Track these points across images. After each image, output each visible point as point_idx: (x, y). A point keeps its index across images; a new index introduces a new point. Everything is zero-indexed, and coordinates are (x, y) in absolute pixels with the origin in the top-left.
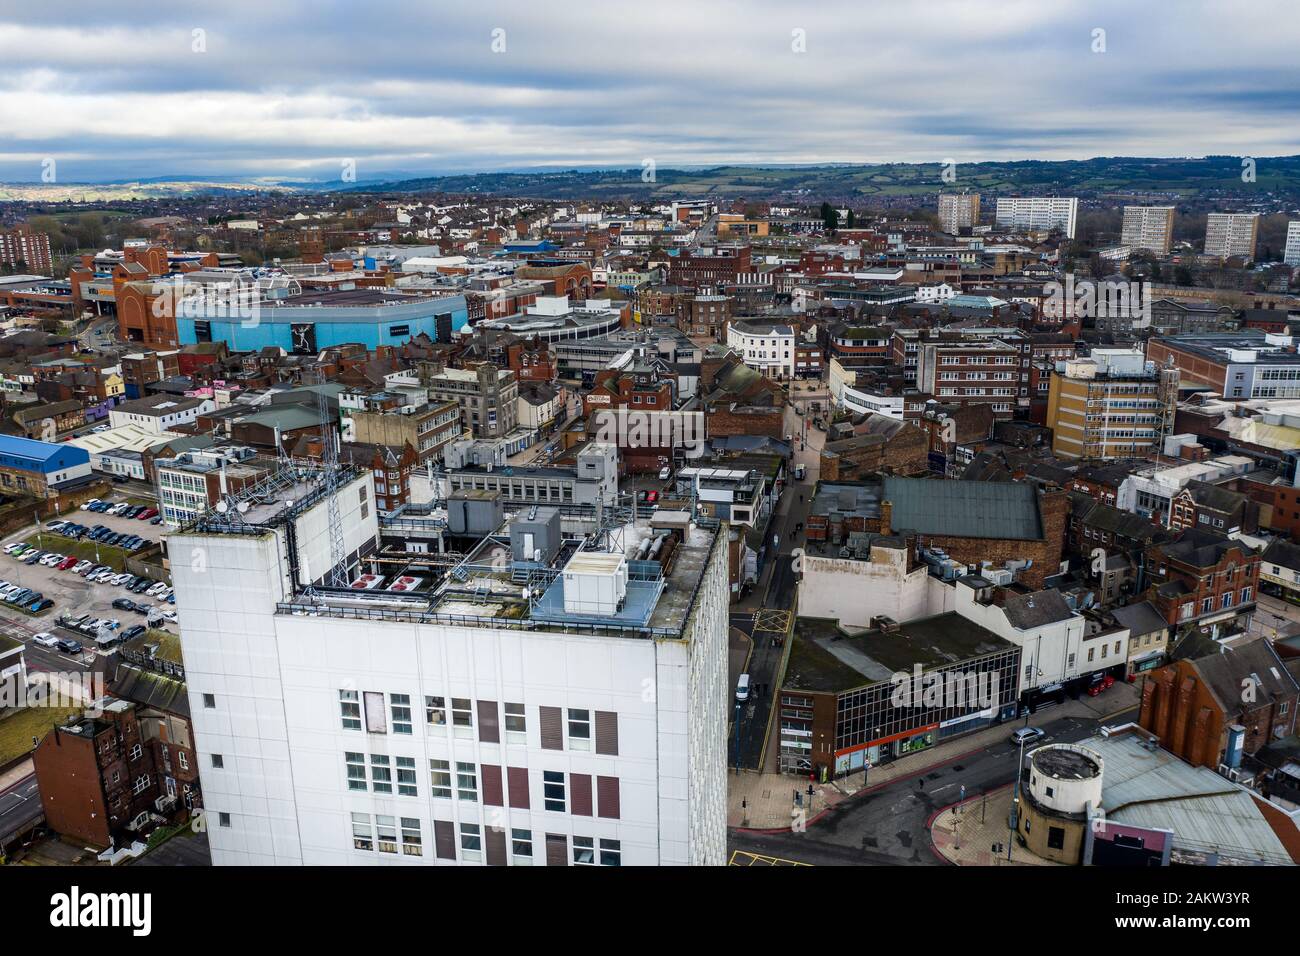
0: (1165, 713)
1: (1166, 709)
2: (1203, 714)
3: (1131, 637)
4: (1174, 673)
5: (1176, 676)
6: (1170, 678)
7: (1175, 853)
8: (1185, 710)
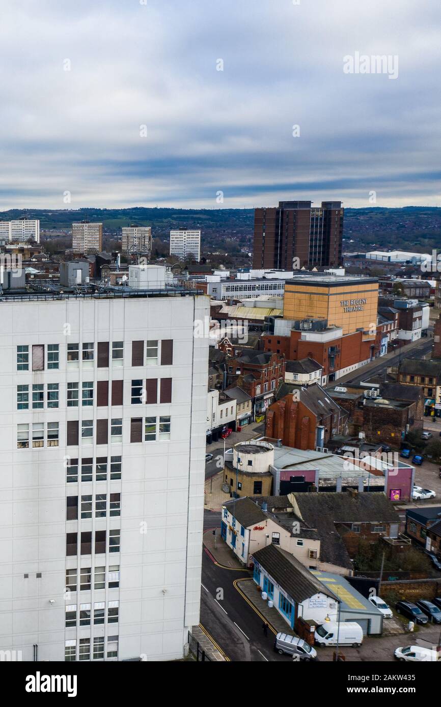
0: (282, 426)
1: (282, 424)
2: (305, 420)
3: (237, 404)
4: (285, 402)
5: (286, 404)
6: (283, 406)
7: (321, 481)
8: (294, 421)
